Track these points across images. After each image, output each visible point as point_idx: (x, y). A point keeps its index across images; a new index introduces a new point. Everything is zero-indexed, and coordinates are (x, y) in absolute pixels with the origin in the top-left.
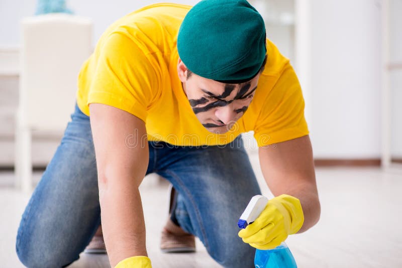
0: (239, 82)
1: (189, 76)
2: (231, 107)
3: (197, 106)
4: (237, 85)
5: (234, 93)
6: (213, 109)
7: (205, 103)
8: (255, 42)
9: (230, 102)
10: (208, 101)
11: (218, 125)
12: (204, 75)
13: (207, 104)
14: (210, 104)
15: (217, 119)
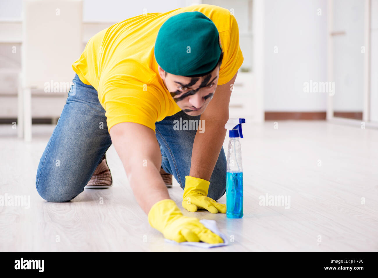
0: (202, 75)
1: (166, 75)
2: (199, 95)
3: (175, 97)
4: (200, 78)
5: (199, 83)
6: (187, 98)
7: (179, 94)
8: (209, 44)
9: (197, 90)
10: (182, 92)
11: (193, 110)
12: (174, 73)
13: (181, 94)
14: (183, 95)
15: (191, 106)
